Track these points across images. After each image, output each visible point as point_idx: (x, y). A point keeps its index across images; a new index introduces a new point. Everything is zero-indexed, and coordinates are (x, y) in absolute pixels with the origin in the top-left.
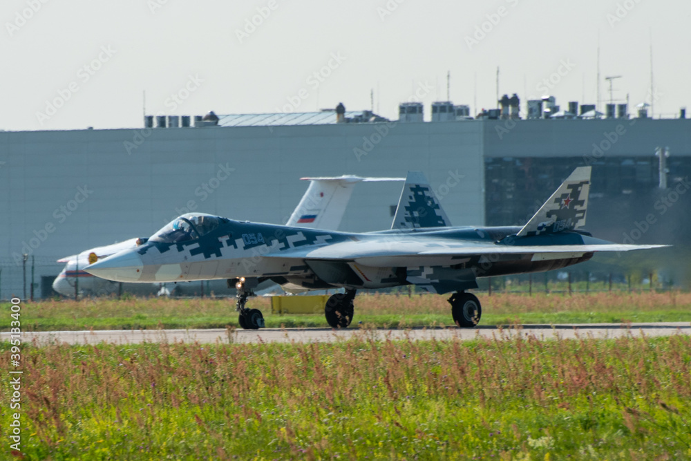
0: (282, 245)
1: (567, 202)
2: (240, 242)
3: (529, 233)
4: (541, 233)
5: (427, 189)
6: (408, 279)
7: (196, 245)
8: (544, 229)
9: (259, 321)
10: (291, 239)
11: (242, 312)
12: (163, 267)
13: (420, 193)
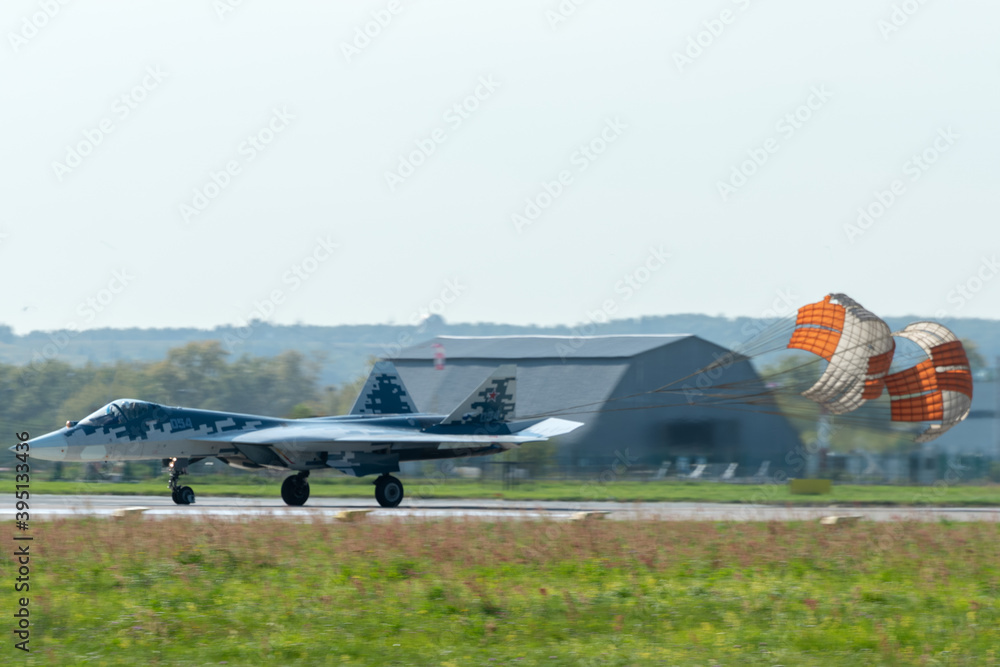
0: (211, 429)
1: (493, 396)
2: (167, 427)
3: (453, 422)
4: (467, 422)
5: (394, 378)
6: (329, 463)
7: (123, 429)
8: (470, 419)
9: (189, 497)
10: (219, 424)
11: (174, 489)
12: (88, 448)
13: (386, 382)
